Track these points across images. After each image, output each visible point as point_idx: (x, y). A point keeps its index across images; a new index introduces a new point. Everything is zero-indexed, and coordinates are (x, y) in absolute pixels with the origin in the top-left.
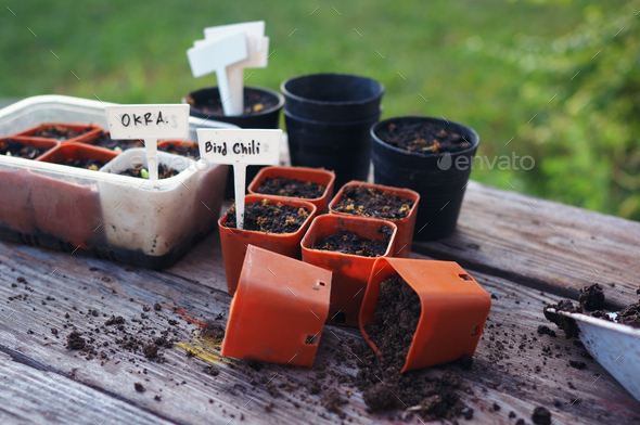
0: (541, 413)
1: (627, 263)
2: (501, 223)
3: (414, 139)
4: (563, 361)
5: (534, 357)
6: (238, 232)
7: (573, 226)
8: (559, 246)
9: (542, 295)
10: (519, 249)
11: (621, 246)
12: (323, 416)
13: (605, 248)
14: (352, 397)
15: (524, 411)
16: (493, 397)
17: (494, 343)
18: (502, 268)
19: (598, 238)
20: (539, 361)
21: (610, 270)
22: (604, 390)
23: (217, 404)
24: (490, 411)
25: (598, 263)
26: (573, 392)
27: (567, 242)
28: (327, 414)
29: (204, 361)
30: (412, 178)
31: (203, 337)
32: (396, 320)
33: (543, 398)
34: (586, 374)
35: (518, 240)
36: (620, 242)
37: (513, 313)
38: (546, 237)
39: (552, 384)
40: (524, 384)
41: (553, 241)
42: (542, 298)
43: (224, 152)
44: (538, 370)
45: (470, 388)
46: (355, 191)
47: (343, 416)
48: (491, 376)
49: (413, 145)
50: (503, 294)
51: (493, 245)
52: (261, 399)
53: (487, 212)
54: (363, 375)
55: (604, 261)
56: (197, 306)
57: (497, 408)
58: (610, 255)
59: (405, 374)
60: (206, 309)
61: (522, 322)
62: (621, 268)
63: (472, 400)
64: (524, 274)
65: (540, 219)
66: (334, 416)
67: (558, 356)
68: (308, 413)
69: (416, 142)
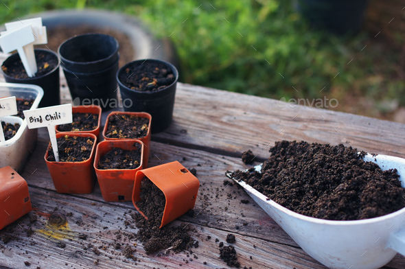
0: (230, 238)
1: (263, 128)
2: (196, 111)
3: (142, 78)
4: (238, 200)
5: (224, 201)
6: (57, 163)
7: (234, 107)
8: (228, 122)
9: (223, 158)
10: (207, 129)
11: (259, 116)
12: (125, 261)
13: (252, 120)
14: (138, 247)
15: (222, 236)
16: (207, 231)
17: (203, 196)
18: (201, 144)
19: (247, 113)
20: (226, 203)
21: (255, 134)
22: (258, 214)
23: (69, 265)
24: (207, 240)
25: (249, 130)
26: (244, 219)
27: (232, 119)
28: (127, 260)
29: (55, 239)
30: (145, 104)
31: (51, 224)
32: (152, 200)
33: (230, 225)
34: (249, 206)
35: (207, 122)
36: (259, 114)
37: (210, 174)
38: (221, 117)
39: (234, 216)
40: (220, 219)
41: (225, 119)
42: (223, 160)
43: (41, 121)
44: (226, 209)
45: (195, 229)
46: (115, 119)
47: (135, 259)
48: (204, 218)
49: (142, 82)
50: (204, 162)
51: (194, 128)
52: (91, 257)
53: (187, 104)
54: (140, 233)
55: (251, 128)
56: (42, 204)
57: (209, 238)
58: (254, 123)
59: (162, 228)
60: (47, 205)
61: (215, 179)
62: (261, 132)
63: (197, 236)
64: (213, 147)
65: (216, 104)
66: (131, 260)
67: (235, 198)
68: (117, 261)
69: (143, 79)
